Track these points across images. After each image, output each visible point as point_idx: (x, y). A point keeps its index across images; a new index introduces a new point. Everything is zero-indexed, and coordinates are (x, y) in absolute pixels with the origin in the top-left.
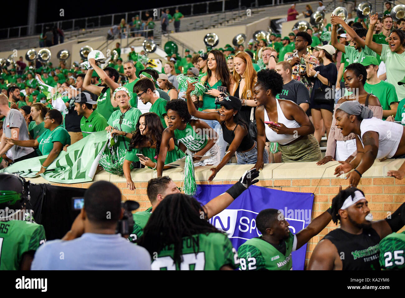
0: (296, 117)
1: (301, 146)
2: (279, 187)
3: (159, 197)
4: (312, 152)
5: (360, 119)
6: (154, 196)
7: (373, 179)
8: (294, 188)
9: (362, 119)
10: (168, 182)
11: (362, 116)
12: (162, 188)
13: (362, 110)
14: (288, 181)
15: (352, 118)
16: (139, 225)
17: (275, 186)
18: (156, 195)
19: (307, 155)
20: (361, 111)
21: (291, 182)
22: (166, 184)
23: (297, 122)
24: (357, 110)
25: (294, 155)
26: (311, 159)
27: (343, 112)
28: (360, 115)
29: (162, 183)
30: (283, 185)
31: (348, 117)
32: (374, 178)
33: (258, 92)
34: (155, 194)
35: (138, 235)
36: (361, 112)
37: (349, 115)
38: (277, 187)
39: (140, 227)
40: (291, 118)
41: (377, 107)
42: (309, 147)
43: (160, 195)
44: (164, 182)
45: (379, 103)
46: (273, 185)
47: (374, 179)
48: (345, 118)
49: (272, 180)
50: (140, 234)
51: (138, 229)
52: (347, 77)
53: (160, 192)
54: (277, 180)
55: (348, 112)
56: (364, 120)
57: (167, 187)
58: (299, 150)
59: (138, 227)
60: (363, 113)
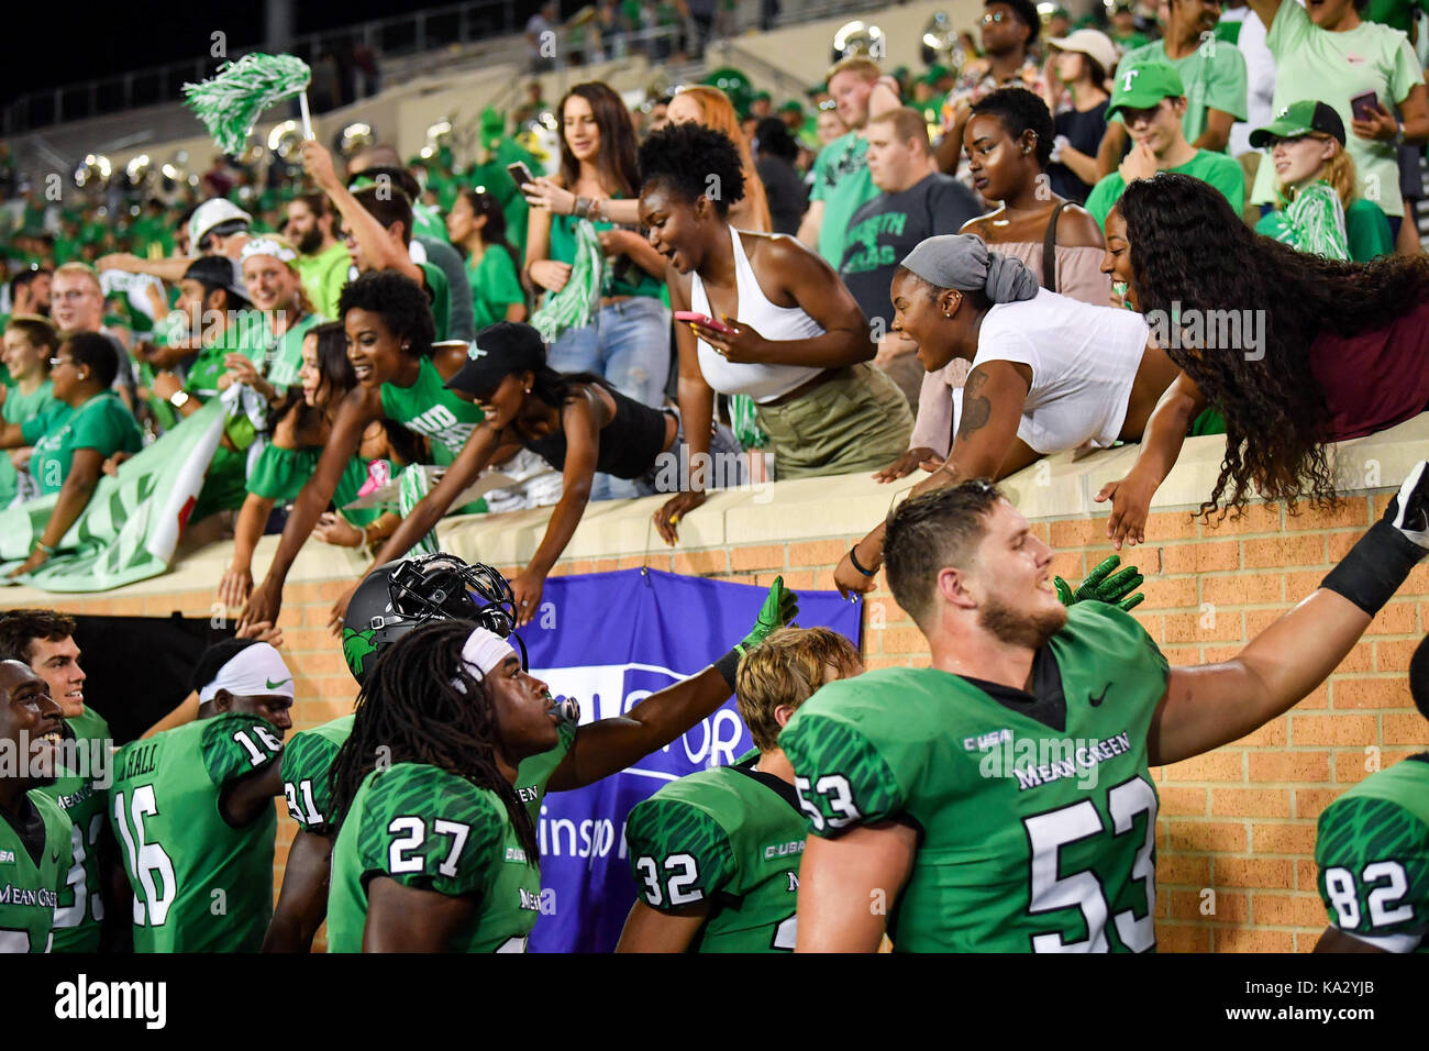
0: (801, 294)
1: (830, 406)
2: (748, 572)
3: (949, 581)
4: (875, 431)
5: (980, 301)
6: (920, 580)
7: (1048, 525)
8: (796, 574)
9: (988, 304)
10: (989, 507)
11: (990, 291)
12: (958, 539)
13: (988, 270)
14: (775, 548)
15: (947, 302)
16: (857, 726)
17: (735, 572)
18: (930, 571)
19: (857, 444)
20: (984, 273)
21: (786, 550)
22: (977, 515)
23: (808, 314)
24: (967, 269)
25: (806, 444)
26: (872, 458)
27: (915, 278)
28: (983, 289)
29: (958, 510)
30: (759, 566)
31: (934, 300)
32: (1052, 520)
33: (665, 218)
34: (926, 569)
35: (853, 777)
36: (986, 279)
37: (937, 289)
38: (741, 573)
39: (858, 735)
40: (785, 298)
41: (1087, 250)
42: (862, 407)
43: (953, 574)
44: (966, 506)
45: (1096, 238)
46: (728, 569)
47: (1052, 525)
48: (921, 302)
49: (724, 548)
50: (865, 770)
51: (852, 749)
52: (977, 143)
53: (950, 560)
54: (740, 550)
55: (930, 280)
56: (996, 306)
57: (980, 531)
58: (826, 420)
59: (848, 737)
60: (991, 284)
